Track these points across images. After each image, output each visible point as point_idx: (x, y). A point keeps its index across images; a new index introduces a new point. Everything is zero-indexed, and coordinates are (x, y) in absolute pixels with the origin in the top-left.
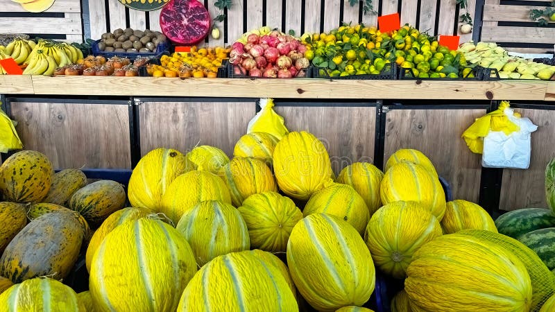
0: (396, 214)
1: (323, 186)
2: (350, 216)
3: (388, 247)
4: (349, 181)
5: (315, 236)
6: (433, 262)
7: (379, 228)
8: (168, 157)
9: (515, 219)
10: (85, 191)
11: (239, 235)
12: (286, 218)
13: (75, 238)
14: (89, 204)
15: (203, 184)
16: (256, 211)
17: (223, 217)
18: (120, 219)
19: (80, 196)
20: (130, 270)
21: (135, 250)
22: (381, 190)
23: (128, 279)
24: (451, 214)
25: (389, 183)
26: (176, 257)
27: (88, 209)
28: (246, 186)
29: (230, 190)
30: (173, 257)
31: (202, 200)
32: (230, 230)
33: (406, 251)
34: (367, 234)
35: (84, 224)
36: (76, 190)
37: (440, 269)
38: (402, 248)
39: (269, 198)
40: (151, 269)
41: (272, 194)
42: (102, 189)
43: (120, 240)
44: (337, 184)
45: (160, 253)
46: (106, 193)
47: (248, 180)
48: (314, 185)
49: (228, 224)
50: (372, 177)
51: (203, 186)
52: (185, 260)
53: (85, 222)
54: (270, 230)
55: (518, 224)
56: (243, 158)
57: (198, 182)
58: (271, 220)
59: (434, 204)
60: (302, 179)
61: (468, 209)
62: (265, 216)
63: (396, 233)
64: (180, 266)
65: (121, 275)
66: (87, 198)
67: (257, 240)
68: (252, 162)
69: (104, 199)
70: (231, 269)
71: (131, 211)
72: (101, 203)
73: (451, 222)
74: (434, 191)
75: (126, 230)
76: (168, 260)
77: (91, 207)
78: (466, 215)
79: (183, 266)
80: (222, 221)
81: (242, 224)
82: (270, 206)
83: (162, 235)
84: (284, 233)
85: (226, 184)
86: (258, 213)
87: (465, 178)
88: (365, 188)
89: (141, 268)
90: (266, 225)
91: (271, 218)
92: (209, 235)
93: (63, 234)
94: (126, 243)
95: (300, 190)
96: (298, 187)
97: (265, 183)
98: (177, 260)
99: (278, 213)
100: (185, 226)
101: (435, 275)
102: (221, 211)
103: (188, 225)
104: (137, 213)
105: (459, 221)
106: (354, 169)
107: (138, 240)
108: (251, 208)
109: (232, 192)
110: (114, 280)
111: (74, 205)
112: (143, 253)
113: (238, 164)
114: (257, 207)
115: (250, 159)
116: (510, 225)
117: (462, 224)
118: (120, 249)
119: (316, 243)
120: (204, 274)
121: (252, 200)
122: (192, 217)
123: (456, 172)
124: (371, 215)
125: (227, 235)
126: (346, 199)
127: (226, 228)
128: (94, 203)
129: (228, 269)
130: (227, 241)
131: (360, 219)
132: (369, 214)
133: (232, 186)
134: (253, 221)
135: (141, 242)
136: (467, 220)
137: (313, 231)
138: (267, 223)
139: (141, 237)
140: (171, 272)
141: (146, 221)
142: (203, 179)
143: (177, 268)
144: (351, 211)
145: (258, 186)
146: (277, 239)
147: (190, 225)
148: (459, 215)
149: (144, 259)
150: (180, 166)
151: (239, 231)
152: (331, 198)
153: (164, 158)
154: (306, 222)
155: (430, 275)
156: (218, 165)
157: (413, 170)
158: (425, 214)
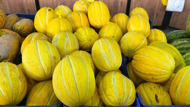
0: (132, 37)
1: (106, 24)
2: (115, 36)
3: (127, 48)
4: (116, 21)
5: (102, 48)
6: (143, 56)
7: (125, 41)
8: (48, 11)
9: (174, 34)
10: (18, 23)
11: (75, 44)
12: (92, 37)
13: (16, 44)
14: (20, 29)
15: (61, 24)
16: (81, 35)
17: (69, 38)
18: (31, 38)
19: (17, 26)
20: (35, 60)
21: (37, 53)
22: (128, 25)
23: (35, 63)
24: (151, 35)
25: (131, 23)
26: (52, 55)
27: (20, 31)
28: (78, 24)
29: (71, 25)
30: (51, 55)
31: (61, 31)
32: (71, 43)
33: (134, 50)
34: (121, 43)
35: (19, 37)
36: (15, 23)
37: (144, 59)
38: (132, 49)
39: (86, 30)
40: (43, 60)
41: (87, 28)
42: (24, 23)
43: (31, 49)
44: (111, 23)
45: (46, 54)
46: (26, 24)
47: (78, 21)
48: (103, 23)
49: (71, 41)
50: (125, 20)
51: (61, 25)
52: (55, 56)
53: (19, 36)
54: (86, 42)
55: (175, 36)
56: (76, 12)
57: (59, 23)
58: (86, 38)
59: (146, 31)
60: (99, 21)
61: (158, 33)
62: (85, 37)
63: (131, 44)
64: (53, 58)
65: (33, 62)
66: (19, 26)
67: (82, 45)
68: (80, 14)
69: (26, 27)
70: (70, 63)
71: (35, 34)
72: (25, 28)
73: (151, 38)
74: (147, 27)
75: (33, 46)
76: (49, 56)
77: (21, 30)
78: (157, 35)
79: (55, 58)
80: (68, 40)
81: (76, 41)
82: (86, 33)
83: (46, 47)
84: (91, 43)
85: (70, 22)
86: (82, 35)
87: (159, 15)
88: (122, 24)
89: (39, 60)
90: (85, 40)
91: (86, 37)
92: (64, 45)
93: (12, 43)
94: (33, 50)
95: (98, 25)
96: (97, 24)
97: (85, 22)
98: (52, 56)
99: (89, 36)
100: (55, 41)
101: (142, 61)
102: (68, 36)
103: (56, 41)
104: (37, 35)
105: (154, 37)
106: (118, 16)
107: (37, 49)
108: (79, 33)
109: (72, 25)
110: (30, 64)
111: (15, 29)
112: (40, 54)
113: (74, 14)
114: (81, 33)
115: (79, 13)
116: (171, 36)
117: (155, 38)
118: (31, 53)
119: (102, 50)
120: (61, 64)
121: (80, 30)
122: (57, 38)
123: (156, 12)
124: (123, 36)
125: (70, 45)
126: (114, 29)
127: (70, 42)
128: (22, 28)
129: (69, 63)
130: (71, 47)
131: (119, 37)
132: (122, 35)
133: (73, 23)
134: (80, 39)
135: (39, 50)
136: (157, 37)
137: (101, 46)
138: (85, 39)
139: (38, 48)
140: (50, 60)
141: (40, 41)
142: (61, 21)
143: (53, 59)
144: (116, 34)
145: (82, 23)
146: (89, 45)
147: (57, 41)
148: (154, 35)
149: (40, 57)
150: (53, 15)
151: (75, 43)
152: (109, 29)
153: (46, 12)
154: (98, 42)
155: (141, 61)
156: (67, 14)
157: (140, 18)
158: (142, 37)
